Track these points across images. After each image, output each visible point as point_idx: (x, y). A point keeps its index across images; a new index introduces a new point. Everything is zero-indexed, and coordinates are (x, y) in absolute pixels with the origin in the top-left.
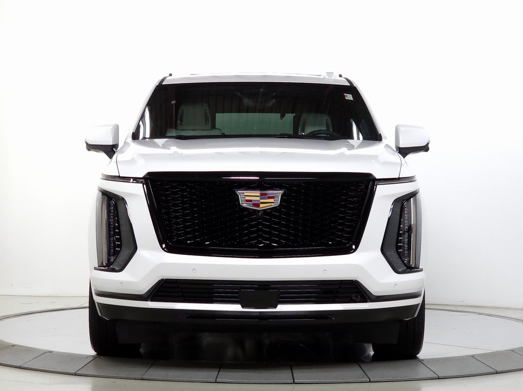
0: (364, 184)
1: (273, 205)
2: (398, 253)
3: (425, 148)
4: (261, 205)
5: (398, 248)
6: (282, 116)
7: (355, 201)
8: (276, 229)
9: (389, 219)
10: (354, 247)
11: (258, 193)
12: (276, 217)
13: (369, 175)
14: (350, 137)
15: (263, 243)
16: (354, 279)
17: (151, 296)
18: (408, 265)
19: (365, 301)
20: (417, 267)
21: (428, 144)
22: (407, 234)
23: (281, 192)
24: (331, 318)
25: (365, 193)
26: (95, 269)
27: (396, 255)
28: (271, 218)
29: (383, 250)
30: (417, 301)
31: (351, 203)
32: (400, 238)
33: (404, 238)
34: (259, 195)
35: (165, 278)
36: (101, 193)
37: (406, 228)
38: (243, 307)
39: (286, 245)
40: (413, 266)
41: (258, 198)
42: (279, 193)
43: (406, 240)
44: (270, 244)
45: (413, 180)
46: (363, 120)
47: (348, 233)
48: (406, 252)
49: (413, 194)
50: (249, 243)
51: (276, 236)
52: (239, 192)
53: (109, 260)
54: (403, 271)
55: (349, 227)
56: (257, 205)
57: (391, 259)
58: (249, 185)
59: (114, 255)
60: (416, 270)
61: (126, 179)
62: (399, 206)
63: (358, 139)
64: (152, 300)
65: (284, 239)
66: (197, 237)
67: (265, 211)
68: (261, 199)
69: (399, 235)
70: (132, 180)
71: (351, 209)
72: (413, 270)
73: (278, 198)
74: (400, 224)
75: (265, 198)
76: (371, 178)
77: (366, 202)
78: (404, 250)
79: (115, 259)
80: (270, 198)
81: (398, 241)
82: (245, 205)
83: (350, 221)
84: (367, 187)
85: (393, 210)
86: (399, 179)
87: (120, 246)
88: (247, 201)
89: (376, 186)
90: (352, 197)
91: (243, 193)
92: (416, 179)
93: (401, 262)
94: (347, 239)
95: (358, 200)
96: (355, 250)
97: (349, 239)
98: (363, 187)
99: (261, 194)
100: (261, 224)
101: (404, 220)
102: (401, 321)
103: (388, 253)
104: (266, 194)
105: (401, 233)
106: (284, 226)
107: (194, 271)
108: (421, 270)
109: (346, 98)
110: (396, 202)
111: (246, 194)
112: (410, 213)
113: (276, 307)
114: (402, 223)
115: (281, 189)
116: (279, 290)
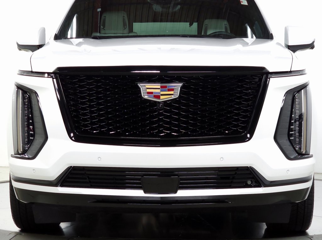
0: (258, 77)
1: (173, 97)
2: (290, 140)
3: (311, 46)
4: (162, 97)
5: (289, 136)
6: (191, 25)
7: (250, 92)
8: (176, 120)
9: (282, 109)
10: (248, 136)
11: (158, 86)
12: (176, 108)
13: (263, 69)
14: (246, 36)
15: (164, 133)
16: (249, 166)
17: (61, 181)
18: (299, 152)
19: (259, 186)
20: (308, 153)
21: (314, 42)
22: (297, 123)
23: (181, 85)
24: (227, 202)
25: (259, 86)
26: (12, 156)
27: (288, 143)
28: (171, 109)
29: (276, 138)
30: (307, 185)
31: (246, 94)
32: (291, 127)
33: (295, 127)
34: (159, 87)
35: (73, 165)
36: (16, 87)
37: (297, 117)
38: (145, 192)
39: (185, 135)
40: (304, 152)
41: (158, 91)
42: (178, 86)
43: (297, 129)
44: (170, 133)
45: (304, 73)
46: (256, 22)
47: (243, 122)
48: (297, 140)
49: (304, 87)
50: (150, 133)
51: (176, 126)
52: (140, 85)
53: (23, 148)
54: (295, 157)
55: (244, 117)
56: (158, 97)
57: (284, 147)
58: (150, 79)
59: (28, 144)
60: (306, 156)
61: (41, 74)
62: (291, 98)
63: (252, 37)
64: (62, 186)
65: (184, 128)
66: (103, 127)
67: (165, 102)
68: (162, 91)
69: (291, 124)
70: (46, 75)
71: (246, 100)
72: (304, 156)
73: (178, 90)
74: (291, 114)
75: (165, 91)
76: (264, 71)
77: (259, 94)
78: (295, 137)
79: (29, 148)
80: (169, 90)
81: (290, 130)
82: (146, 97)
83: (245, 111)
84: (260, 80)
85: (285, 101)
86: (291, 72)
87: (33, 135)
88: (149, 93)
89: (269, 79)
90: (247, 89)
91: (145, 86)
92: (306, 72)
93: (293, 149)
94: (242, 128)
95: (252, 92)
96: (250, 139)
97: (244, 128)
98: (257, 80)
99: (162, 87)
100: (161, 114)
101: (295, 110)
102: (293, 204)
103: (280, 142)
104: (165, 87)
105: (292, 122)
106: (184, 117)
107: (99, 159)
108: (312, 156)
109: (242, 4)
110: (288, 93)
111: (147, 87)
112: (300, 104)
113: (176, 192)
114: (293, 113)
115: (180, 82)
116: (179, 176)
